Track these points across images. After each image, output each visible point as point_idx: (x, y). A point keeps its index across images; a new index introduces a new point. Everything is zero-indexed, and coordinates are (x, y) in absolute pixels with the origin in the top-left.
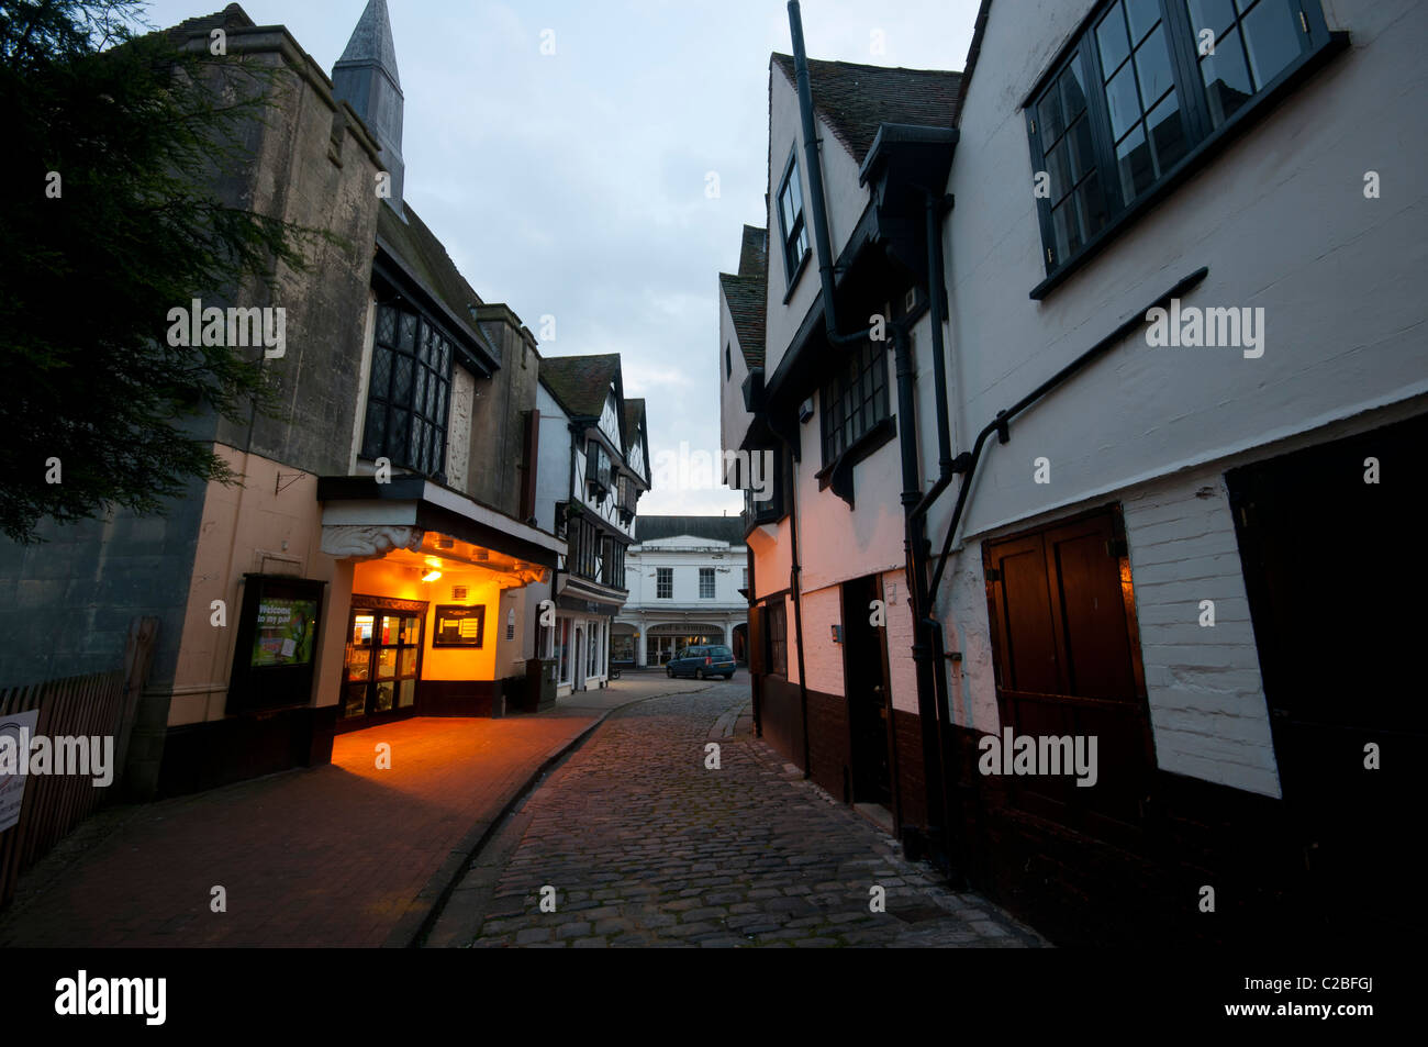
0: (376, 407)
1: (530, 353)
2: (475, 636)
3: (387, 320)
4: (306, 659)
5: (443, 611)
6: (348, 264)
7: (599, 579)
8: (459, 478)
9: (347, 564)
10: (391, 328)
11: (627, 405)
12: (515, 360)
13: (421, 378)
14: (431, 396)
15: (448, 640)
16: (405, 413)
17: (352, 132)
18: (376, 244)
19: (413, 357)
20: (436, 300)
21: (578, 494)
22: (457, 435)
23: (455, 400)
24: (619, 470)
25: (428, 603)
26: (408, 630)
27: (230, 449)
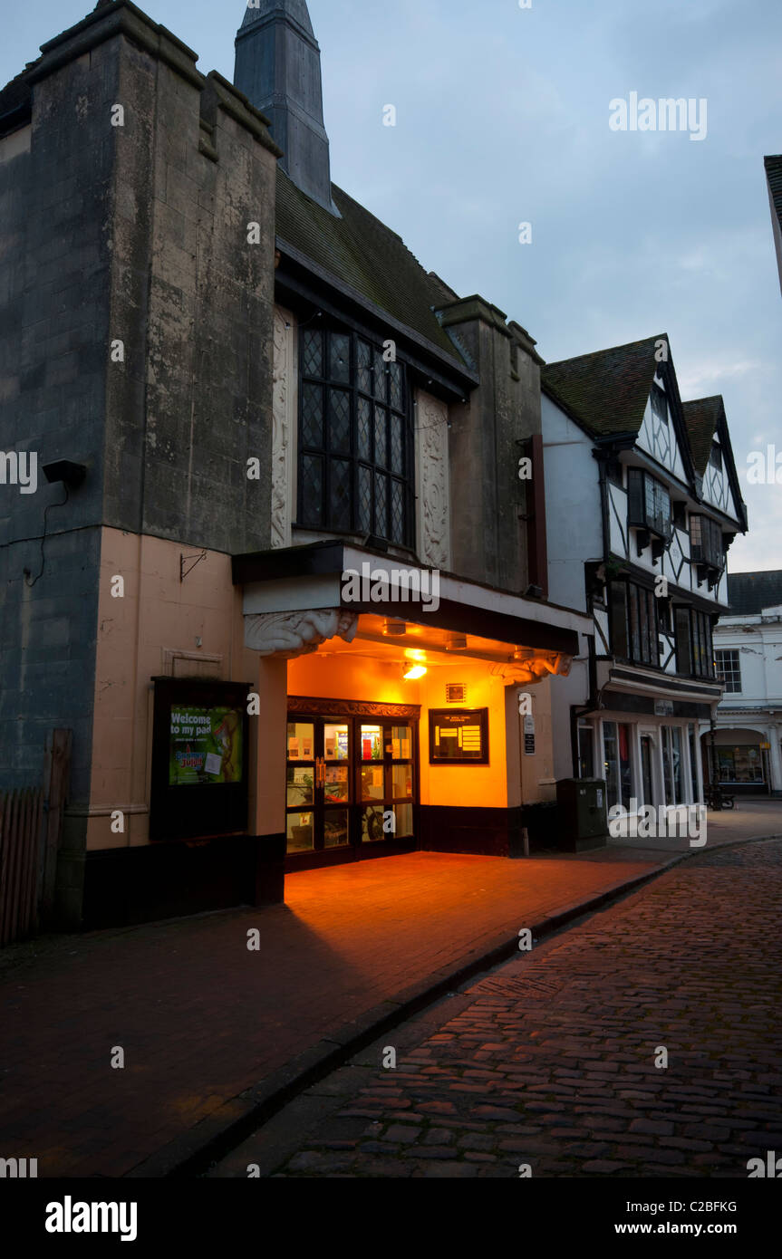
0: (308, 461)
1: (523, 357)
2: (478, 749)
3: (312, 347)
4: (236, 777)
5: (438, 717)
6: (240, 283)
7: (671, 668)
8: (438, 543)
9: (276, 661)
10: (318, 357)
11: (685, 409)
12: (499, 372)
13: (363, 415)
14: (380, 436)
15: (447, 755)
16: (346, 464)
17: (227, 110)
18: (276, 249)
19: (350, 390)
20: (370, 309)
21: (617, 547)
22: (428, 485)
23: (421, 439)
24: (687, 508)
25: (420, 706)
26: (395, 742)
27: (120, 532)
